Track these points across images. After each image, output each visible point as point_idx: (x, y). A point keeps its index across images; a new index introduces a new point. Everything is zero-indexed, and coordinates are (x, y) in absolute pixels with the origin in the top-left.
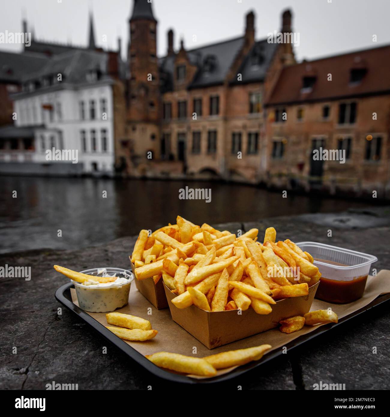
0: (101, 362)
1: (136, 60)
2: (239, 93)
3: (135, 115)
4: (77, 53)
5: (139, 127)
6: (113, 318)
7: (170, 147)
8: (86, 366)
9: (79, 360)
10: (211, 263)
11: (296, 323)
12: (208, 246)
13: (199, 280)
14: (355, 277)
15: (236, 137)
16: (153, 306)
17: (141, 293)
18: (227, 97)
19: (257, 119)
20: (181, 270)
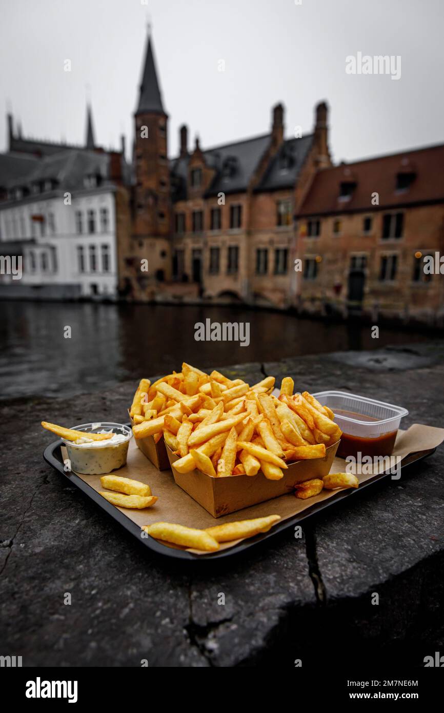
0: (94, 533)
1: (142, 163)
2: (265, 202)
3: (142, 228)
4: (73, 154)
5: (146, 242)
6: (109, 482)
7: (183, 266)
8: (77, 538)
9: (69, 531)
10: (218, 421)
11: (313, 487)
12: (216, 399)
13: (204, 440)
14: (383, 433)
15: (262, 253)
16: (154, 467)
17: (142, 451)
18: (251, 207)
19: (287, 232)
20: (185, 428)
